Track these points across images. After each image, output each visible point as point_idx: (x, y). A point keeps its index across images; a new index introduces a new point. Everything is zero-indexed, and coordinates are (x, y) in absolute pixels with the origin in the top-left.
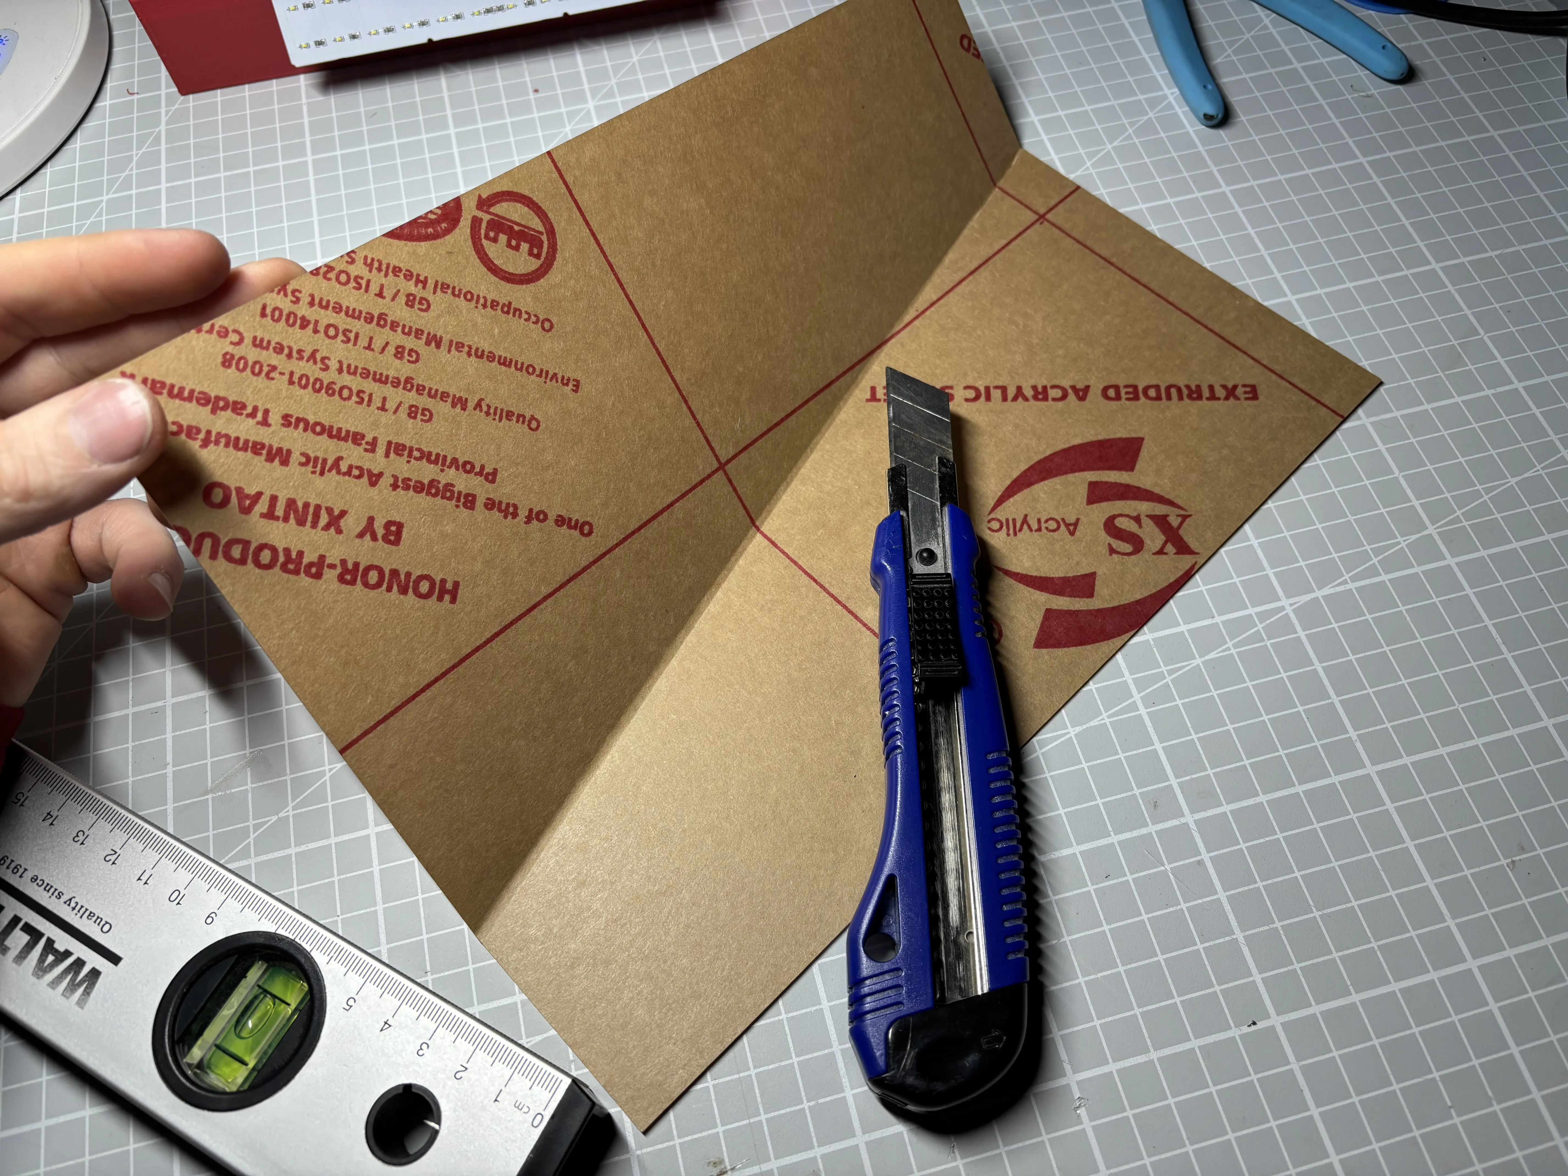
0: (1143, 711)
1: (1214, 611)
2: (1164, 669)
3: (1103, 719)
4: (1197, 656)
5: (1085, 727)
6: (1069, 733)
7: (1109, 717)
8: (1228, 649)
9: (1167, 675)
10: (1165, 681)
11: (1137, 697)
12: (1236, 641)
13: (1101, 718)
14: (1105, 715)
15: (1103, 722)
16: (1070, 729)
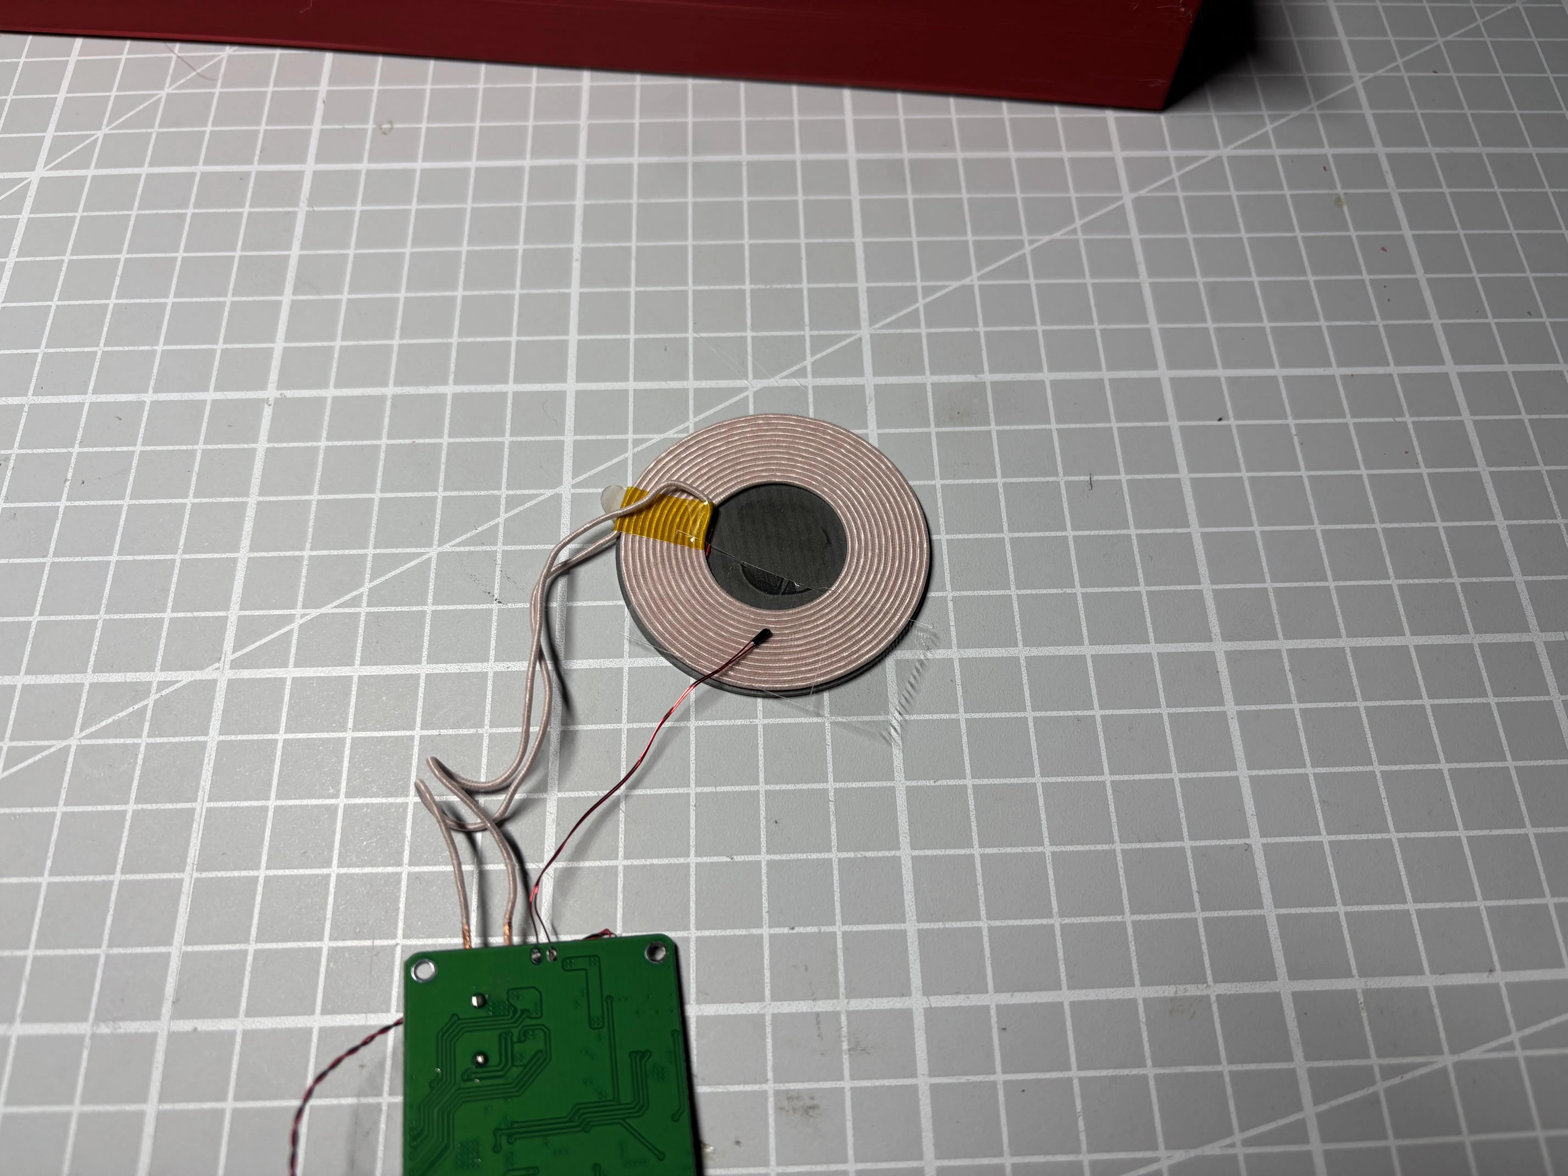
0: (1316, 1146)
1: (1495, 958)
2: (1374, 1061)
3: (1233, 1145)
4: (1446, 1049)
5: (1193, 1153)
6: (1157, 1160)
7: (1246, 1143)
8: (1510, 1047)
9: (1378, 1076)
10: (1371, 1090)
11: (1310, 1111)
12: (1528, 1031)
13: (1228, 1141)
14: (1238, 1137)
15: (1231, 1151)
16: (1162, 1152)
